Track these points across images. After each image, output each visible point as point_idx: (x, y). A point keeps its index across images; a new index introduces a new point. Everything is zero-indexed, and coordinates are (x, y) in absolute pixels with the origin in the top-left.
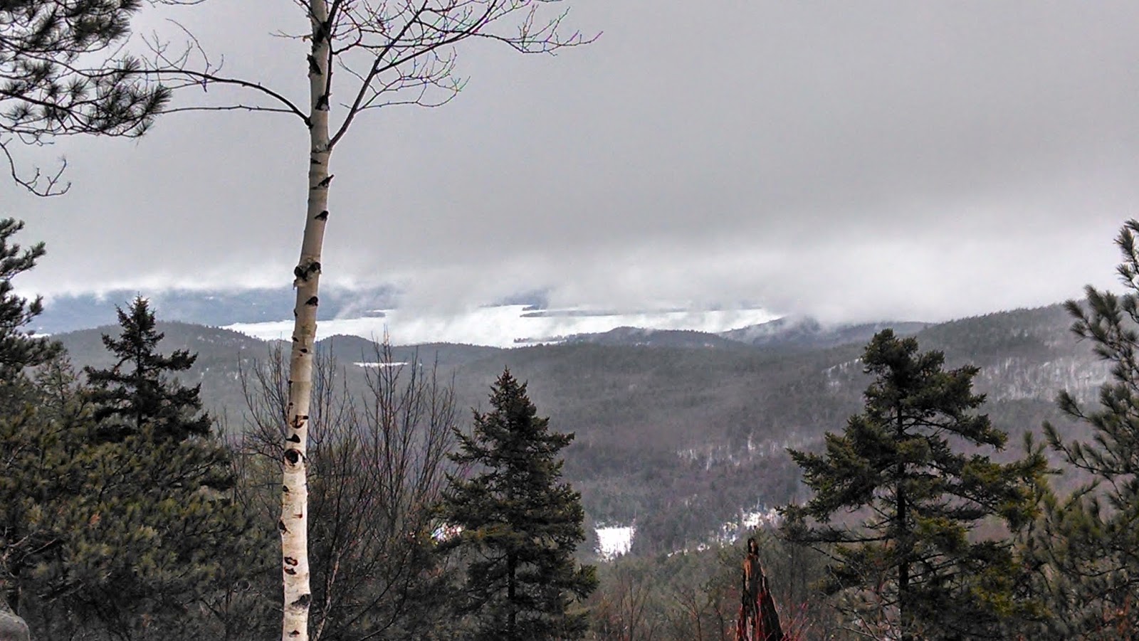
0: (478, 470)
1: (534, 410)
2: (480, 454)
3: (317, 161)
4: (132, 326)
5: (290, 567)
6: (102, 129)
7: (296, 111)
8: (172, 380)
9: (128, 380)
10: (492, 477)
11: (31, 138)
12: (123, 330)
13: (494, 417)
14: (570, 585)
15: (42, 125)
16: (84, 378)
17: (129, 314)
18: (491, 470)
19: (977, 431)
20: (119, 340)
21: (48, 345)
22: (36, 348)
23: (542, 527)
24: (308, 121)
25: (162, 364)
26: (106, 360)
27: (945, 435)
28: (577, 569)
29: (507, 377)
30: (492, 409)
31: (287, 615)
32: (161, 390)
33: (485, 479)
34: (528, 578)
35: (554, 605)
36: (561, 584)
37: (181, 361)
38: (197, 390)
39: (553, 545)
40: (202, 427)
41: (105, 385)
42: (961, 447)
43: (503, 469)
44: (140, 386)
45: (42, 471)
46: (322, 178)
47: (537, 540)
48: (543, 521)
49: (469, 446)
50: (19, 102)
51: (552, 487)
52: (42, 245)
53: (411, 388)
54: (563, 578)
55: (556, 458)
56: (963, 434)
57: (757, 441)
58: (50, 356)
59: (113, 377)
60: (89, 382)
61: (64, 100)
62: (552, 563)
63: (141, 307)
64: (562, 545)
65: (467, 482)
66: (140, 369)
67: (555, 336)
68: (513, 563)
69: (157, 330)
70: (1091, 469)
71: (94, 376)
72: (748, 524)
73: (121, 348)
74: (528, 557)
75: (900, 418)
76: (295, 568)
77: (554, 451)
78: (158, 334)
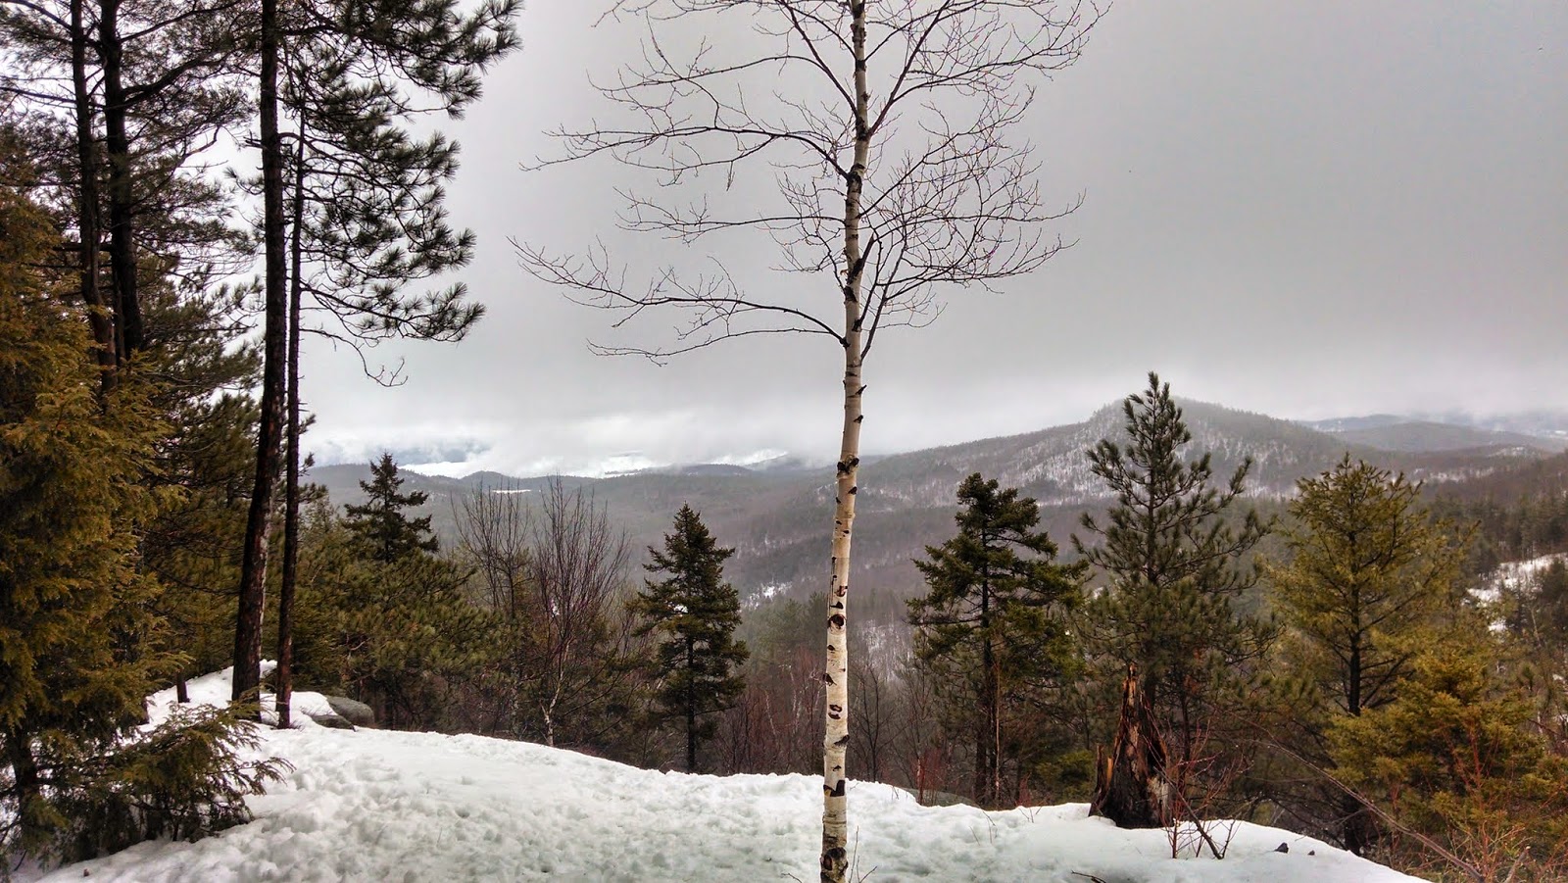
0: (666, 575)
1: (707, 533)
2: (667, 564)
3: (851, 373)
4: (381, 474)
5: (835, 713)
6: (428, 335)
7: (831, 332)
8: (409, 513)
9: (377, 513)
10: (675, 580)
11: (373, 343)
12: (375, 477)
13: (677, 537)
14: (730, 656)
15: (383, 332)
16: (343, 513)
17: (378, 465)
18: (674, 576)
19: (1039, 543)
20: (371, 484)
21: (317, 488)
22: (308, 491)
23: (712, 615)
24: (843, 341)
25: (402, 501)
26: (361, 498)
27: (1013, 546)
28: (734, 643)
29: (686, 509)
30: (676, 532)
31: (831, 752)
32: (402, 520)
33: (671, 582)
34: (700, 651)
35: (721, 670)
36: (725, 655)
37: (417, 499)
38: (429, 520)
39: (719, 628)
40: (433, 546)
41: (360, 517)
42: (1024, 553)
43: (683, 575)
44: (387, 519)
45: (340, 586)
46: (858, 389)
47: (710, 625)
48: (711, 611)
49: (659, 559)
50: (367, 315)
51: (718, 586)
52: (313, 416)
53: (576, 513)
54: (727, 651)
55: (719, 565)
56: (1028, 545)
57: (771, 538)
58: (319, 496)
59: (366, 511)
60: (349, 515)
61: (399, 313)
62: (719, 641)
63: (387, 460)
64: (724, 627)
65: (659, 585)
66: (387, 505)
67: (632, 469)
68: (690, 642)
69: (398, 477)
70: (1105, 567)
71: (352, 511)
72: (766, 594)
73: (373, 490)
74: (702, 637)
75: (984, 535)
76: (840, 714)
77: (719, 561)
78: (400, 479)
